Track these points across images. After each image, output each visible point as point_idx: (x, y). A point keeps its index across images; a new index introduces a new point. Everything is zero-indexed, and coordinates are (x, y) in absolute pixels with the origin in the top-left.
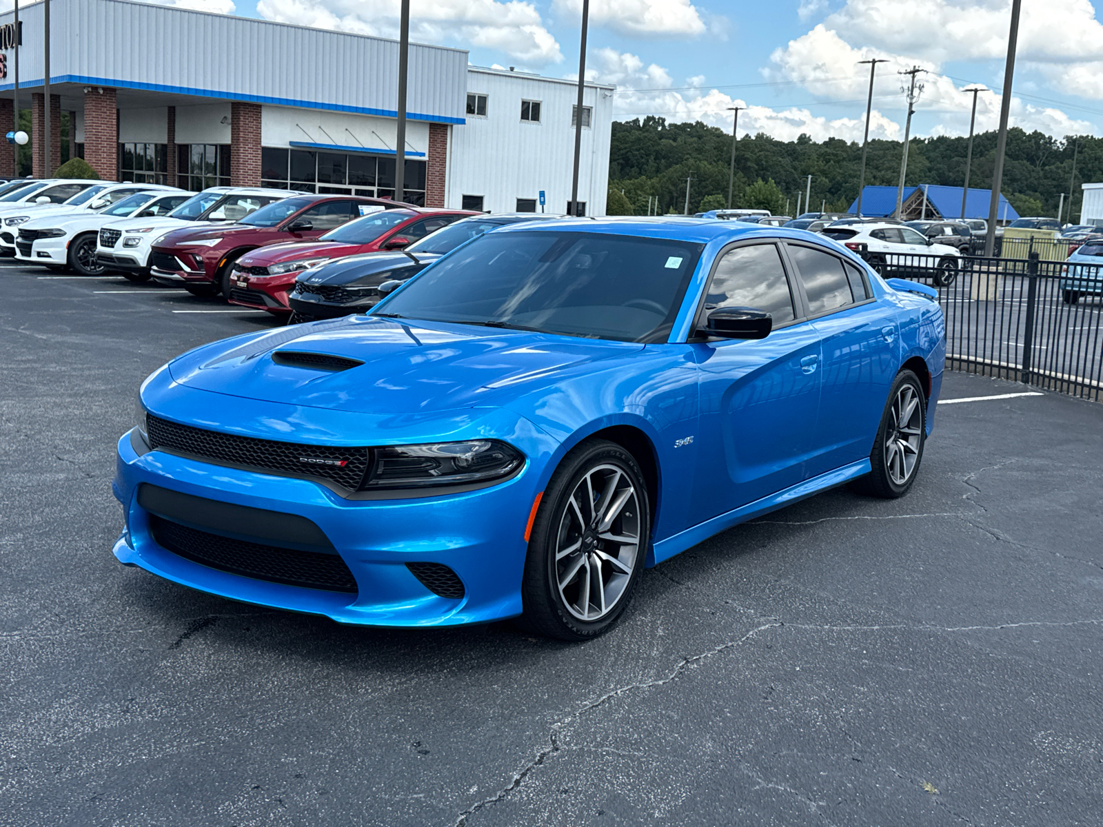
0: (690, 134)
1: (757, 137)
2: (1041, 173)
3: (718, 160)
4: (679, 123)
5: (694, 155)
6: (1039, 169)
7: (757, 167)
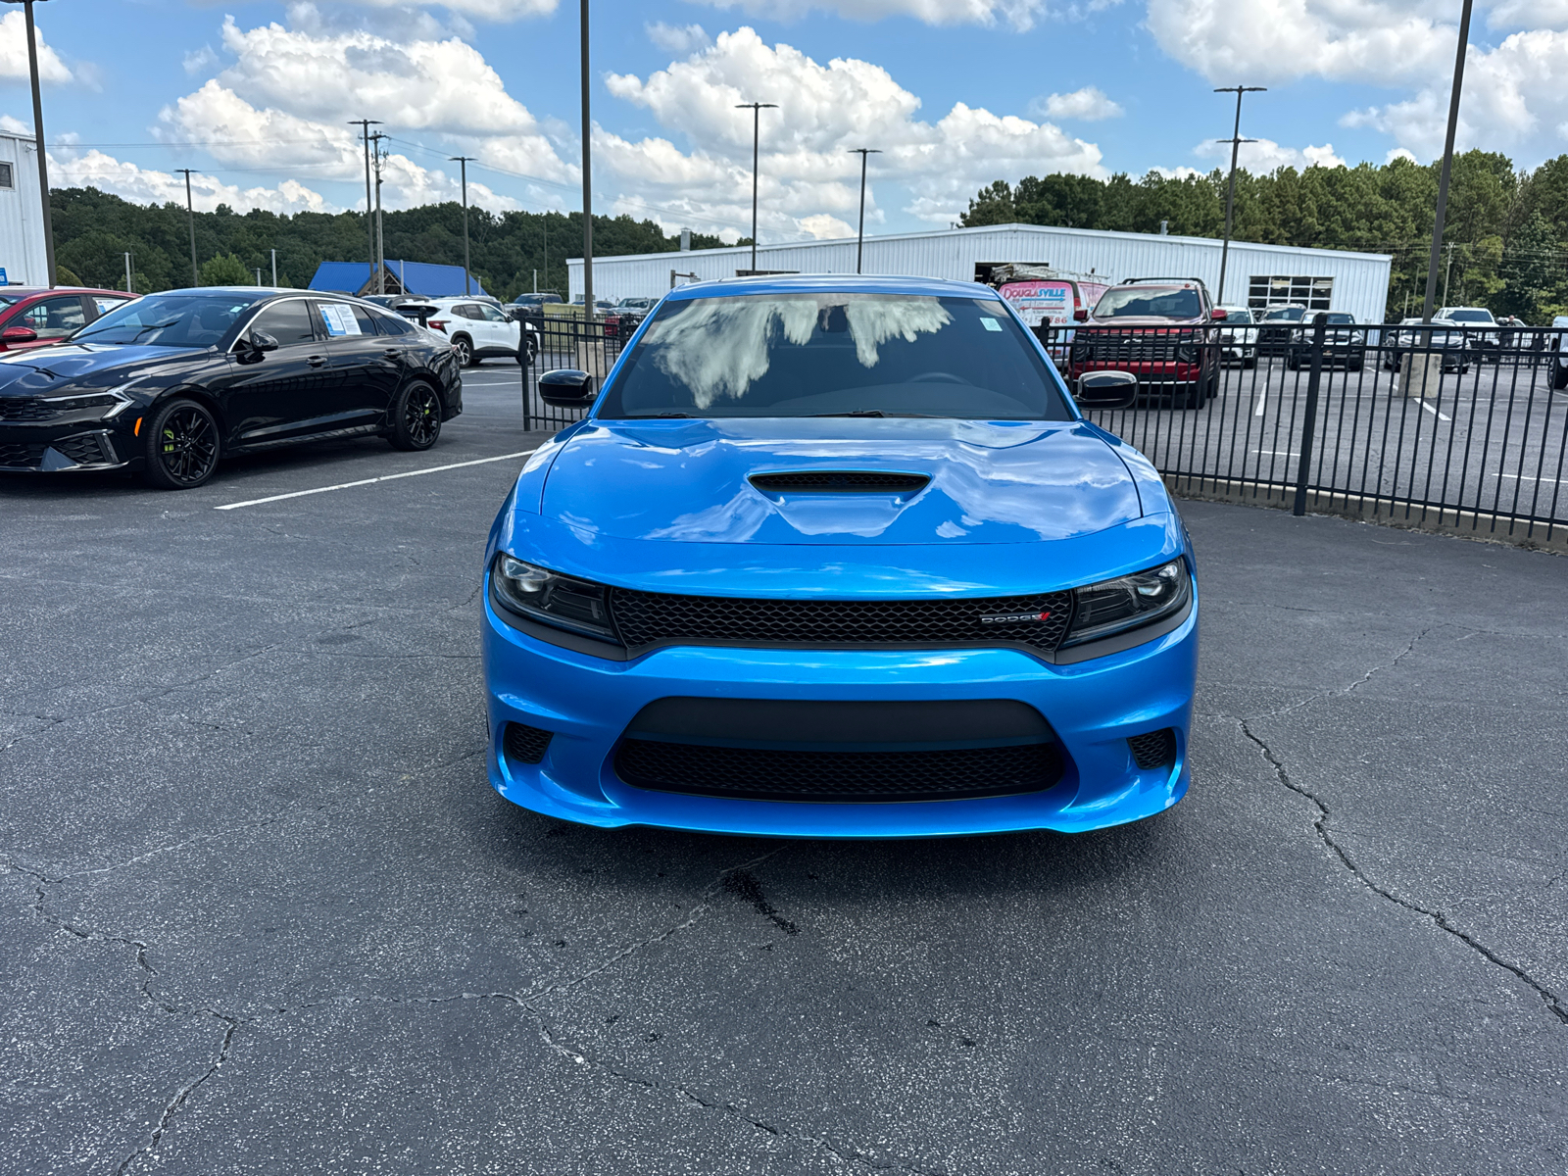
0: (80, 202)
1: (166, 207)
2: (485, 249)
3: (128, 233)
4: (65, 189)
5: (96, 226)
6: (482, 245)
7: (178, 241)
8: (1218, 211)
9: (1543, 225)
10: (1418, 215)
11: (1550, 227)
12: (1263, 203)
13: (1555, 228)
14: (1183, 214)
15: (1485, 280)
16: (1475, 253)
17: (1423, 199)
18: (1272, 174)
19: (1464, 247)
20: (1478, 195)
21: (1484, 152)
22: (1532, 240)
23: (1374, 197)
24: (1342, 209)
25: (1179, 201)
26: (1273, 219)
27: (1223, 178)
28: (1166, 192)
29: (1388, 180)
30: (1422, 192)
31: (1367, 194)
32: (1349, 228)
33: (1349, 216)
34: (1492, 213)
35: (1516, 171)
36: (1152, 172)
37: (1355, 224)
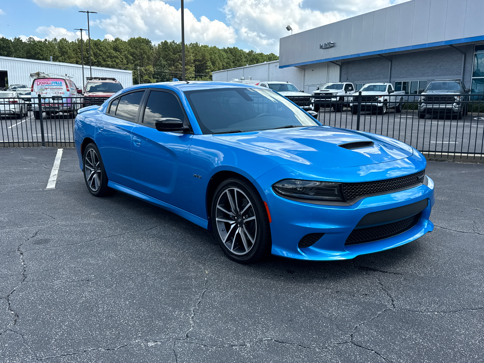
8: (58, 53)
9: (164, 62)
10: (127, 58)
11: (165, 63)
12: (74, 51)
13: (167, 63)
14: (45, 54)
15: (150, 79)
16: (146, 70)
17: (127, 52)
18: (75, 41)
19: (142, 68)
20: (143, 51)
21: (142, 38)
22: (161, 67)
23: (111, 51)
24: (101, 54)
25: (43, 49)
26: (78, 57)
27: (58, 41)
28: (37, 45)
29: (115, 45)
30: (126, 50)
31: (109, 50)
32: (105, 61)
33: (104, 57)
34: (148, 58)
35: (153, 44)
36: (30, 38)
37: (106, 59)
